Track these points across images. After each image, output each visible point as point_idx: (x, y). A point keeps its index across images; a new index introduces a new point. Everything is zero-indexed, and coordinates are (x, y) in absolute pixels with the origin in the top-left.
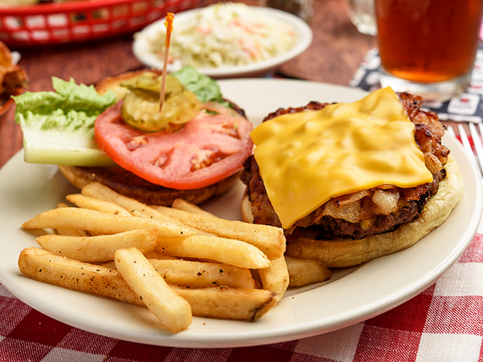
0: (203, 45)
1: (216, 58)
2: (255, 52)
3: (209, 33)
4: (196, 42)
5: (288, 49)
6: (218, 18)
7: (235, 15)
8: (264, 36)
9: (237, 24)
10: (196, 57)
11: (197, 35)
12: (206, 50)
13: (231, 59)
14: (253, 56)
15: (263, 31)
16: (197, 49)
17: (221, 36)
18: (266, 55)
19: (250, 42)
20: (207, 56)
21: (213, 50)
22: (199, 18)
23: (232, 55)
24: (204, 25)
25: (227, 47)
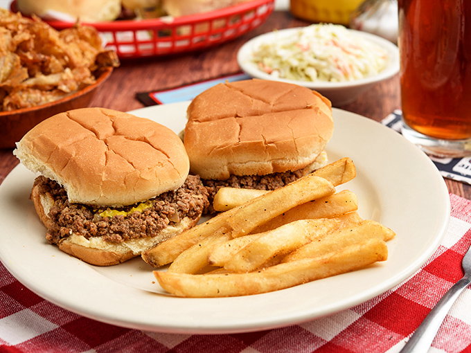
0: (301, 60)
1: (312, 72)
2: (349, 70)
3: (307, 49)
4: (294, 56)
5: (380, 71)
6: (318, 37)
7: (334, 35)
8: (357, 56)
9: (335, 44)
10: (293, 70)
11: (297, 50)
12: (303, 65)
13: (325, 75)
14: (346, 74)
15: (358, 52)
16: (295, 63)
17: (319, 53)
18: (358, 74)
19: (345, 61)
20: (303, 70)
21: (309, 65)
22: (300, 35)
23: (327, 72)
24: (304, 42)
25: (324, 64)
